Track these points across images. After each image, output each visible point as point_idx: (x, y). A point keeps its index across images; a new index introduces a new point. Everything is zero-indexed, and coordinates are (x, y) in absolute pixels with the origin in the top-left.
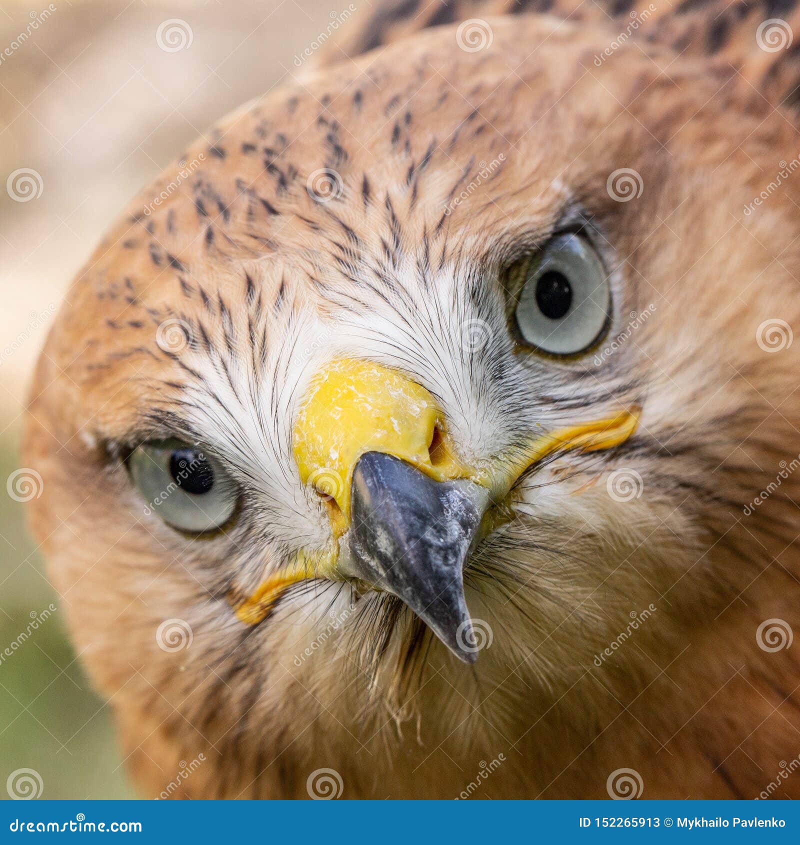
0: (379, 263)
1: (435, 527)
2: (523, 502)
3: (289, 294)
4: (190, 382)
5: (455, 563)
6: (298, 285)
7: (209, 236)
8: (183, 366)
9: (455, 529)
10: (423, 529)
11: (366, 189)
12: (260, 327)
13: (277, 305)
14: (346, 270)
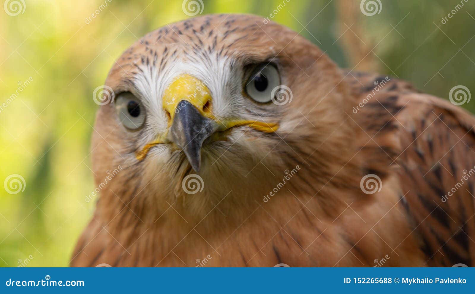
0: (206, 52)
1: (198, 127)
2: (231, 135)
3: (177, 54)
4: (140, 73)
5: (201, 140)
6: (180, 52)
7: (160, 37)
8: (139, 68)
9: (204, 130)
10: (193, 125)
11: (211, 33)
12: (165, 61)
13: (172, 56)
14: (195, 51)
